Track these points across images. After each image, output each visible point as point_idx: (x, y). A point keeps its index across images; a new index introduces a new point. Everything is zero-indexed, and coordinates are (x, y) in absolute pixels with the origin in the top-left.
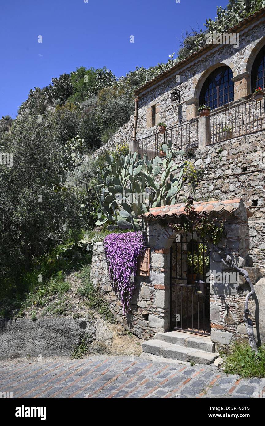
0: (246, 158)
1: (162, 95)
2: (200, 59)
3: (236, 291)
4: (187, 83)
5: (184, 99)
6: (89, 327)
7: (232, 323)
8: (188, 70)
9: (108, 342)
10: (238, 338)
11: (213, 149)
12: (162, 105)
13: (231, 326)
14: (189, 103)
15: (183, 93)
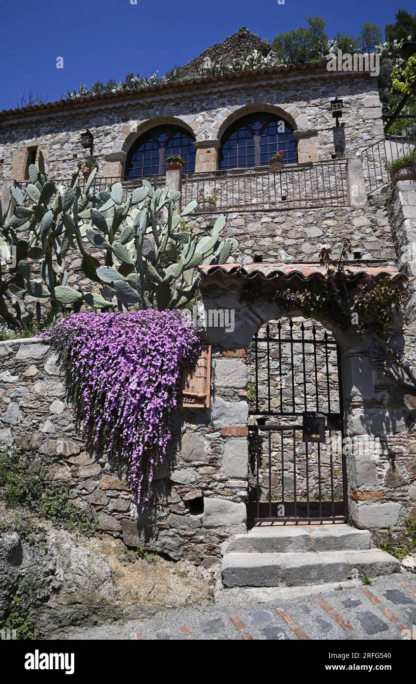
0: (259, 243)
1: (54, 135)
2: (141, 102)
3: (404, 423)
4: (110, 129)
5: (100, 151)
6: (29, 558)
7: (399, 483)
8: (114, 110)
9: (107, 587)
10: (410, 509)
11: (193, 222)
12: (52, 150)
13: (397, 489)
14: (110, 158)
15: (99, 141)
